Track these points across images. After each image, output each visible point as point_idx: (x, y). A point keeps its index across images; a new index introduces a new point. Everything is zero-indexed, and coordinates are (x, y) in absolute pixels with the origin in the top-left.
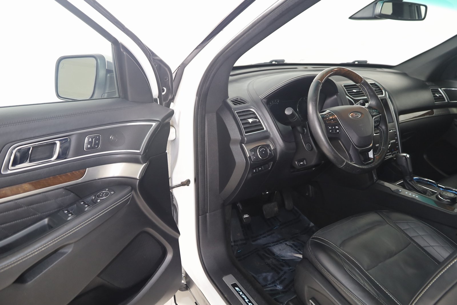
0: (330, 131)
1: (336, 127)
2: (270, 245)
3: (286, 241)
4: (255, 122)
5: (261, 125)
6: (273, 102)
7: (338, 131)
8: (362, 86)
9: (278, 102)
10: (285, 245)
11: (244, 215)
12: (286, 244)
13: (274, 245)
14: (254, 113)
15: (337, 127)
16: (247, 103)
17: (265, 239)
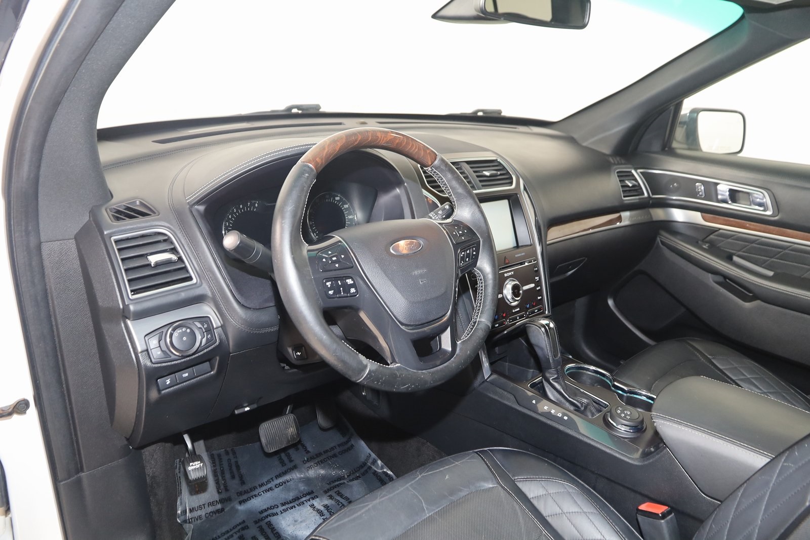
0: (331, 292)
1: (347, 281)
2: (274, 511)
3: (313, 499)
4: (168, 262)
5: (185, 269)
6: (241, 206)
7: (353, 290)
8: (435, 172)
9: (256, 205)
10: (309, 508)
11: (191, 464)
12: (312, 506)
13: (285, 510)
14: (168, 240)
15: (350, 281)
16: (154, 213)
17: (269, 494)
